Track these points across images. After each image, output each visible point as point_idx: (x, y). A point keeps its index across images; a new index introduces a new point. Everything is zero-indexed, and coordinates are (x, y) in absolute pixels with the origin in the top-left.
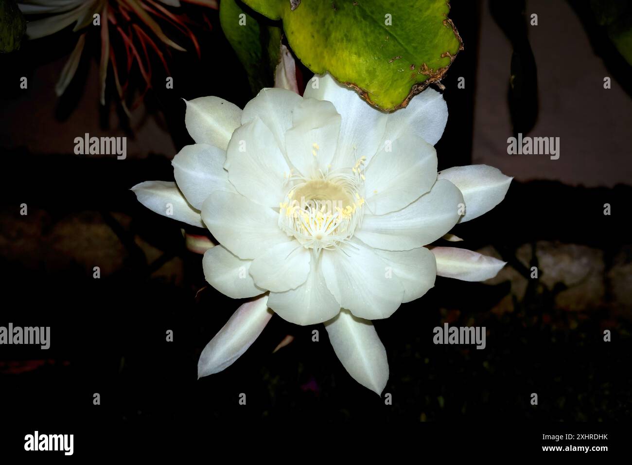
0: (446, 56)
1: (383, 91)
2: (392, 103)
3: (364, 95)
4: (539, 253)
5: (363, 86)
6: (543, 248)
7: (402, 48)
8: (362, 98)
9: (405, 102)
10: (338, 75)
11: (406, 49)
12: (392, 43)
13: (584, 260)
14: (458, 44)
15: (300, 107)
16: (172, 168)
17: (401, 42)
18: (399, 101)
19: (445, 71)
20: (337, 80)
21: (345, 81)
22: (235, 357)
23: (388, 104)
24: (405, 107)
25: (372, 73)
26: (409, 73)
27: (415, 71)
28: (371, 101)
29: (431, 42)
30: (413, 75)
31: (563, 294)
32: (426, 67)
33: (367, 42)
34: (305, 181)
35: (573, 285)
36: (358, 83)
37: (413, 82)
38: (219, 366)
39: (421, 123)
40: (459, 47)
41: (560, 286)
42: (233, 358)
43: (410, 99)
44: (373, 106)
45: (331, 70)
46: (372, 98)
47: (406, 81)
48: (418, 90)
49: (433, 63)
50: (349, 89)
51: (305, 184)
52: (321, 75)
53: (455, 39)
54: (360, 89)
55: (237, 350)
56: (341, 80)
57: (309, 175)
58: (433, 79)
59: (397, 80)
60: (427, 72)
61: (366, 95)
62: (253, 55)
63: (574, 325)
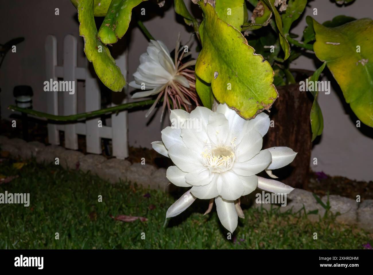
0: (271, 99)
1: (245, 111)
2: (249, 116)
3: (238, 112)
4: (330, 200)
5: (238, 108)
6: (332, 198)
7: (253, 94)
8: (237, 113)
9: (254, 116)
10: (229, 104)
11: (255, 95)
12: (250, 92)
13: (349, 204)
14: (276, 95)
15: (211, 115)
16: (161, 134)
17: (253, 92)
18: (252, 116)
19: (271, 105)
20: (228, 105)
21: (231, 106)
22: (181, 212)
23: (247, 117)
24: (254, 118)
25: (242, 104)
26: (256, 105)
27: (259, 104)
28: (240, 114)
29: (265, 93)
30: (258, 106)
31: (339, 217)
32: (263, 103)
33: (240, 92)
34: (216, 147)
35: (343, 214)
36: (236, 107)
37: (258, 109)
38: (174, 214)
39: (261, 126)
40: (277, 96)
41: (338, 214)
42: (180, 212)
43: (256, 115)
44: (241, 117)
45: (227, 102)
46: (241, 113)
47: (255, 108)
48: (259, 112)
49: (266, 101)
50: (233, 109)
51: (216, 148)
52: (223, 104)
53: (275, 93)
54: (237, 109)
55: (182, 209)
56: (230, 106)
57: (218, 145)
58: (266, 108)
59: (251, 107)
60: (263, 105)
61: (239, 112)
62: (207, 101)
63: (343, 229)
